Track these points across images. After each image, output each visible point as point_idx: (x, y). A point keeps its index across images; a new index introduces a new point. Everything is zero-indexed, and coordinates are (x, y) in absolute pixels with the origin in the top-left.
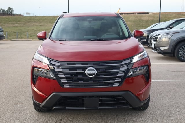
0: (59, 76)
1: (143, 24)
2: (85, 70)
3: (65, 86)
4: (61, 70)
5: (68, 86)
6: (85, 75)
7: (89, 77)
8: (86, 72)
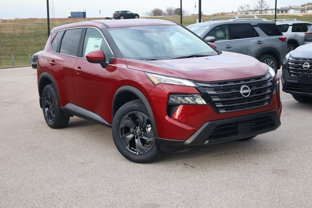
0: (214, 100)
1: (6, 41)
2: (239, 89)
3: (220, 111)
4: (214, 93)
5: (225, 111)
6: (241, 95)
7: (244, 98)
8: (242, 92)
